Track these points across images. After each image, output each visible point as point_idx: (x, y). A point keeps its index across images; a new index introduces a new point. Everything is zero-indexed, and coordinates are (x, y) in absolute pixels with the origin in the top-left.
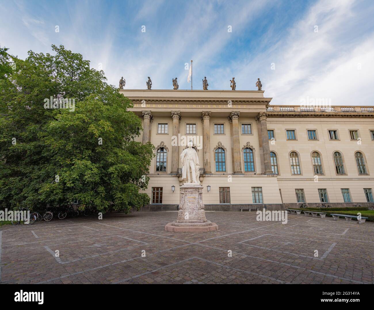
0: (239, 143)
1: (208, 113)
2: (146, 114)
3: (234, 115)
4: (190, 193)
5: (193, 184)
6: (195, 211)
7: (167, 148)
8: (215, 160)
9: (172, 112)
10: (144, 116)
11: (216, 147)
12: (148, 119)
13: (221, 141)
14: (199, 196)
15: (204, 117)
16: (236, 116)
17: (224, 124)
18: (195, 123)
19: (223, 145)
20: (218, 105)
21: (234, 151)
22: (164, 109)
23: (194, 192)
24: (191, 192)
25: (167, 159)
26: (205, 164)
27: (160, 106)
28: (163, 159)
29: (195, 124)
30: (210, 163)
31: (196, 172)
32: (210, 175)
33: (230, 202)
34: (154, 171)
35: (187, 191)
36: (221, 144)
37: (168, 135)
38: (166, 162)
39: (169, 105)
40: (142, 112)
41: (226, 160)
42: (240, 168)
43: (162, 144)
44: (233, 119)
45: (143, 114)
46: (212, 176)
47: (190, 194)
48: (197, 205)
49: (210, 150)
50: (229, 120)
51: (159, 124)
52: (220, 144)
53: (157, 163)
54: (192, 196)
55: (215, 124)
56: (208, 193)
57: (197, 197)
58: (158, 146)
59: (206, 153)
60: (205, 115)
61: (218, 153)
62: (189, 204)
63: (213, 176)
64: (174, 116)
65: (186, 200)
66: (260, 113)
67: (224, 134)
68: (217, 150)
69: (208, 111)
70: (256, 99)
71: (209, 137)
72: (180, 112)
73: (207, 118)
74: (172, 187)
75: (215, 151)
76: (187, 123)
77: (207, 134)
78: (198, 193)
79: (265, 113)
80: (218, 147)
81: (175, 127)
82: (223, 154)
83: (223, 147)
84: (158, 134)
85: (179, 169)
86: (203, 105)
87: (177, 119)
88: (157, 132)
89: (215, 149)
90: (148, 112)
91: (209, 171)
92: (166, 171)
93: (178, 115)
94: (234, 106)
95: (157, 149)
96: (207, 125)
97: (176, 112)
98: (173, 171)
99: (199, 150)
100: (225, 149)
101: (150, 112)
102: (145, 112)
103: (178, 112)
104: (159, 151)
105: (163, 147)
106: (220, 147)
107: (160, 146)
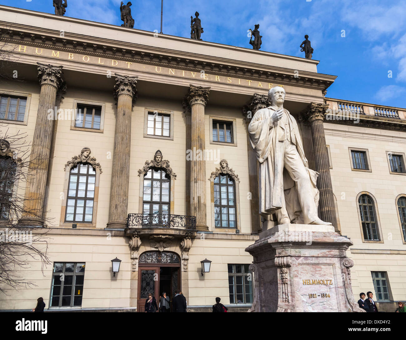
1: (202, 91)
2: (49, 74)
3: (260, 102)
4: (308, 264)
7: (98, 165)
8: (213, 200)
9: (118, 77)
10: (43, 78)
11: (215, 171)
12: (54, 86)
15: (194, 99)
17: (234, 123)
18: (169, 113)
20: (224, 77)
22: (97, 68)
23: (325, 260)
25: (96, 191)
26: (195, 208)
27: (86, 59)
28: (86, 190)
29: (169, 116)
30: (205, 205)
34: (61, 221)
36: (227, 165)
37: (102, 133)
38: (92, 199)
39: (110, 60)
40: (36, 66)
41: (237, 202)
43: (85, 154)
45: (40, 73)
46: (209, 236)
52: (225, 165)
55: (213, 121)
57: (338, 281)
58: (76, 158)
60: (195, 95)
61: (221, 185)
63: (215, 236)
64: (122, 87)
66: (313, 104)
67: (233, 143)
68: (218, 179)
69: (203, 86)
70: (305, 74)
71: (203, 145)
72: (138, 81)
73: (201, 102)
74: (112, 261)
75: (212, 180)
76: (150, 111)
77: (199, 137)
79: (322, 106)
80: (220, 172)
81: (124, 114)
82: (231, 189)
83: (231, 171)
84: (75, 129)
85: (132, 215)
86: (192, 72)
87: (128, 94)
88: (72, 124)
89: (214, 176)
90: (53, 68)
91: (203, 224)
92: (91, 222)
93: (130, 87)
94: (260, 83)
95: (71, 165)
96: (201, 118)
97: (128, 80)
98: (113, 223)
99: (176, 176)
100: (236, 178)
101: (58, 69)
102: (46, 67)
103: (132, 79)
104: (76, 171)
105: (86, 161)
106: (224, 171)
107: (80, 158)
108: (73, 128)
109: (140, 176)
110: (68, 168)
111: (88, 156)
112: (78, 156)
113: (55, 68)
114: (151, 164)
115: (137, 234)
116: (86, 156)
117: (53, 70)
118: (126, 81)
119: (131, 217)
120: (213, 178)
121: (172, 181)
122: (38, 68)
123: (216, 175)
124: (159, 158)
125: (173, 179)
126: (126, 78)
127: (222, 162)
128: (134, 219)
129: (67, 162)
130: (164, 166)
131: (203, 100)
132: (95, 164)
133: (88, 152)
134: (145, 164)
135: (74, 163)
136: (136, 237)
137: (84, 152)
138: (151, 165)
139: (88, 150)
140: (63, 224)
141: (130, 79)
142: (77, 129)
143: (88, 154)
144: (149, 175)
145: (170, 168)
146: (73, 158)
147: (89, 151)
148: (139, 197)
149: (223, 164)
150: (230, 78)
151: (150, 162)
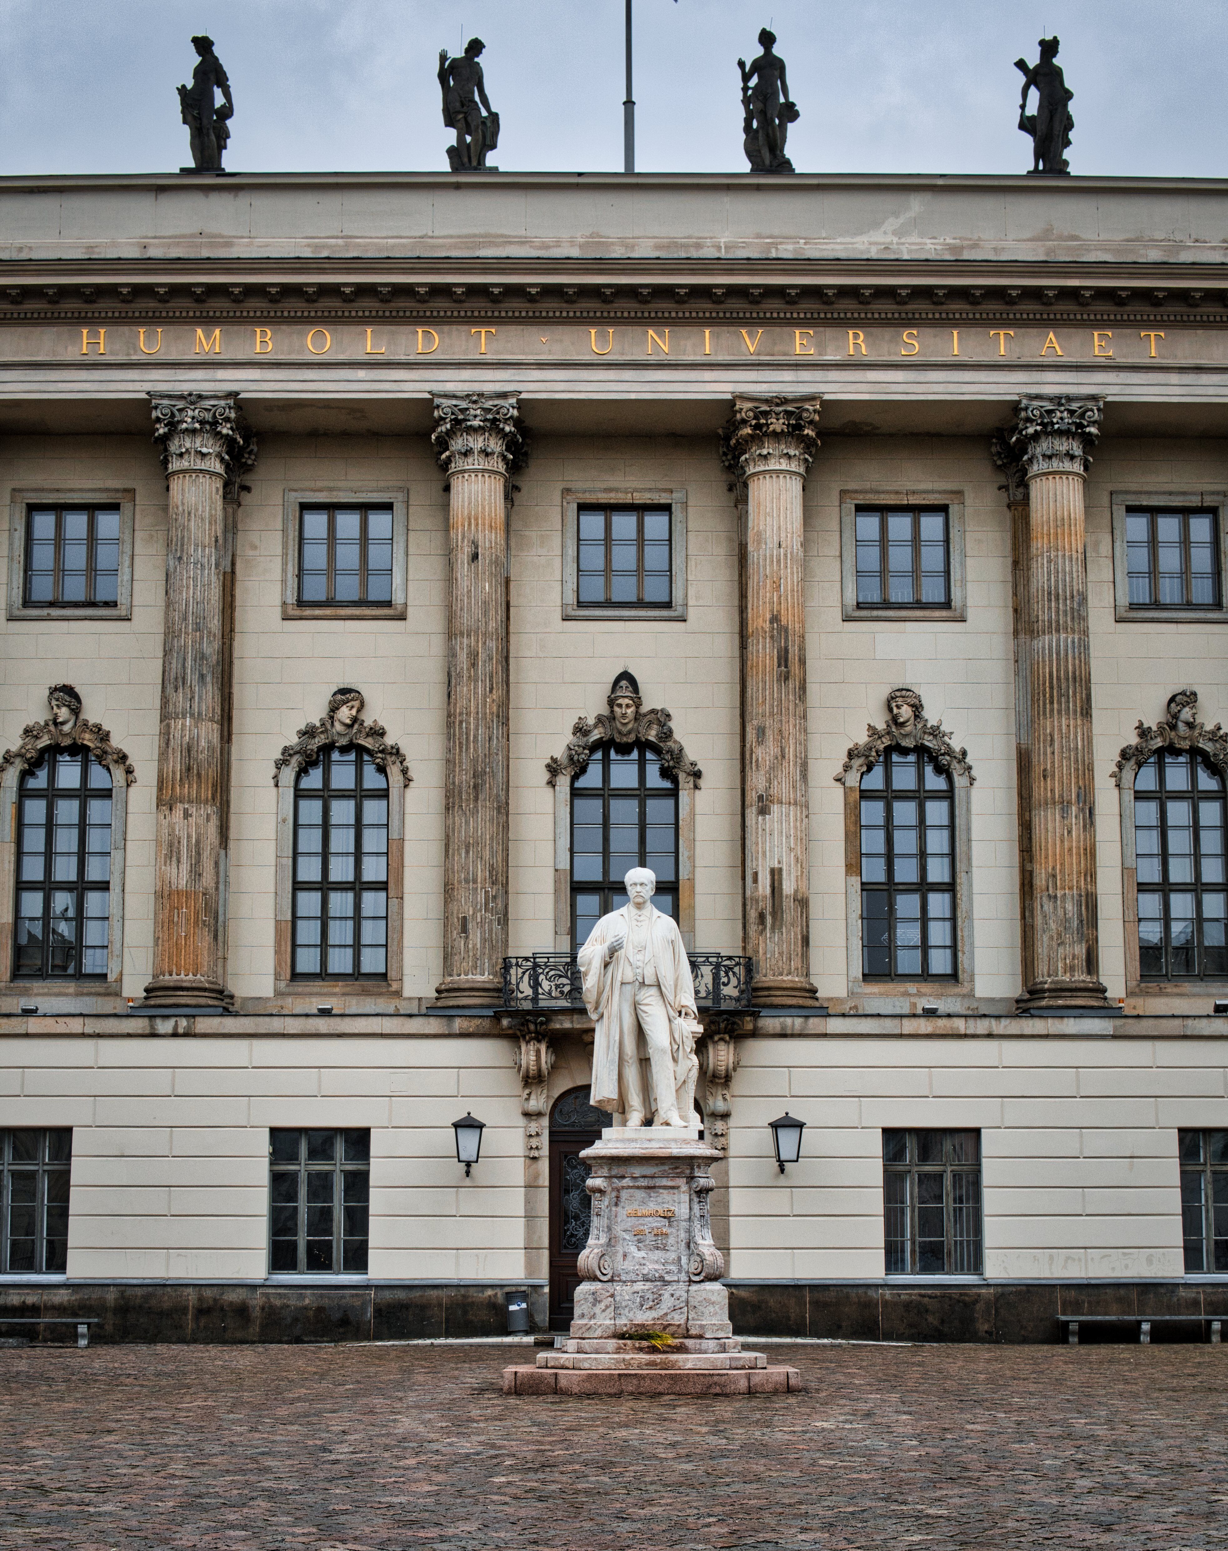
0: (1086, 712)
1: (789, 414)
2: (194, 431)
3: (1048, 431)
4: (638, 1188)
5: (656, 1130)
6: (669, 1288)
7: (396, 752)
8: (853, 866)
9: (446, 402)
10: (174, 446)
11: (862, 738)
12: (211, 474)
13: (912, 678)
14: (696, 1207)
15: (755, 451)
16: (1063, 445)
17: (953, 510)
18: (663, 499)
19: (932, 722)
20: (888, 332)
21: (1040, 790)
22: (361, 374)
23: (665, 1182)
24: (643, 1183)
25: (393, 854)
26: (762, 917)
27: (319, 341)
28: (358, 854)
29: (666, 508)
30: (803, 903)
31: (675, 1060)
32: (798, 1021)
33: (977, 1266)
34: (277, 977)
35: (623, 1177)
36: (917, 708)
37: (402, 617)
38: (382, 886)
39: (408, 330)
40: (146, 406)
41: (960, 866)
42: (1080, 950)
43: (345, 714)
44: (1035, 469)
45: (161, 430)
46: (815, 1024)
47: (640, 1194)
48: (684, 1260)
49: (804, 776)
50: (999, 469)
51: (305, 507)
52: (906, 712)
53: (302, 896)
54: (652, 1206)
55: (861, 509)
56: (782, 1181)
57: (682, 1211)
58: (309, 733)
59: (763, 811)
60: (761, 434)
61: (891, 797)
62: (633, 1249)
63: (835, 1025)
64: (458, 444)
65: (618, 1230)
67: (947, 605)
68: (878, 771)
69: (791, 392)
71: (793, 651)
72: (522, 404)
73: (784, 465)
74: (457, 1126)
75: (853, 780)
76: (590, 498)
77: (775, 619)
78: (684, 1188)
80: (887, 741)
81: (475, 557)
82: (936, 812)
83: (935, 736)
84: (298, 613)
85: (514, 961)
86: (744, 331)
87: (484, 471)
88: (289, 593)
89: (861, 761)
90: (207, 404)
91: (790, 977)
92: (384, 976)
93: (494, 435)
94: (1051, 335)
95: (295, 761)
96: (783, 535)
97: (483, 409)
98: (456, 986)
99: (698, 775)
100: (957, 765)
101: (222, 403)
102: (181, 404)
103: (496, 402)
104: (314, 780)
105: (351, 741)
106: (905, 736)
107: (326, 731)
108: (291, 612)
109: (554, 786)
110: (288, 775)
111: (355, 720)
112: (318, 724)
113: (213, 402)
114: (596, 731)
115: (536, 1032)
116: (348, 721)
117: (206, 409)
118: (475, 416)
119: (513, 971)
120: (854, 770)
121: (684, 796)
122: (154, 414)
123: (867, 757)
124: (628, 706)
125: (686, 786)
126: (475, 402)
127: (893, 698)
128: (522, 978)
129: (280, 751)
130: (652, 735)
131: (792, 452)
132: (382, 751)
133: (352, 707)
134: (574, 734)
135: (305, 751)
136: (531, 1039)
137: (338, 709)
138: (595, 735)
139: (352, 700)
140: (287, 986)
141: (491, 403)
142: (308, 612)
143: (354, 712)
144: (592, 778)
145: (676, 742)
146: (299, 732)
147: (356, 704)
148: (556, 870)
149: (898, 707)
150: (915, 332)
151: (591, 721)
